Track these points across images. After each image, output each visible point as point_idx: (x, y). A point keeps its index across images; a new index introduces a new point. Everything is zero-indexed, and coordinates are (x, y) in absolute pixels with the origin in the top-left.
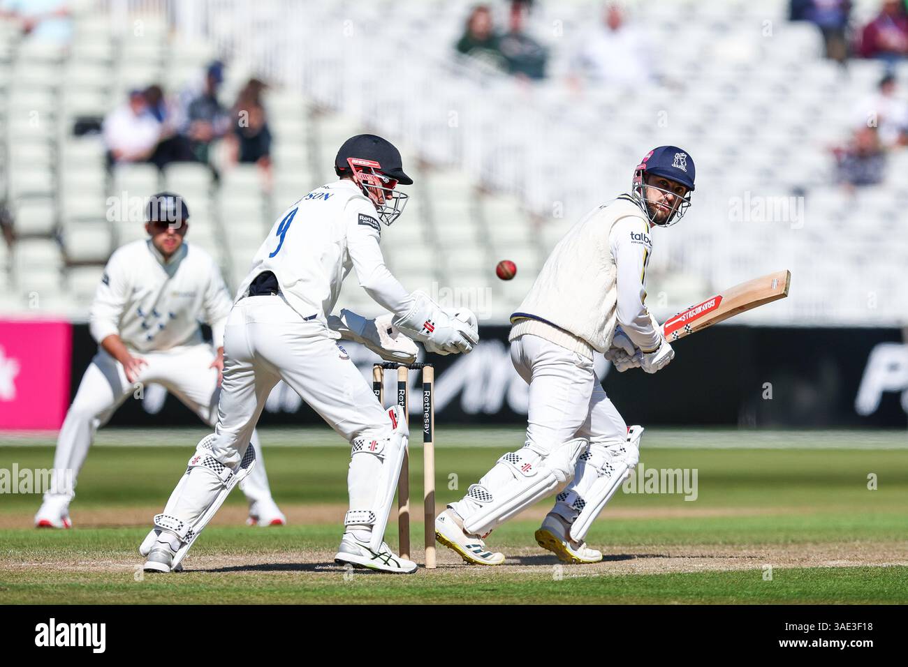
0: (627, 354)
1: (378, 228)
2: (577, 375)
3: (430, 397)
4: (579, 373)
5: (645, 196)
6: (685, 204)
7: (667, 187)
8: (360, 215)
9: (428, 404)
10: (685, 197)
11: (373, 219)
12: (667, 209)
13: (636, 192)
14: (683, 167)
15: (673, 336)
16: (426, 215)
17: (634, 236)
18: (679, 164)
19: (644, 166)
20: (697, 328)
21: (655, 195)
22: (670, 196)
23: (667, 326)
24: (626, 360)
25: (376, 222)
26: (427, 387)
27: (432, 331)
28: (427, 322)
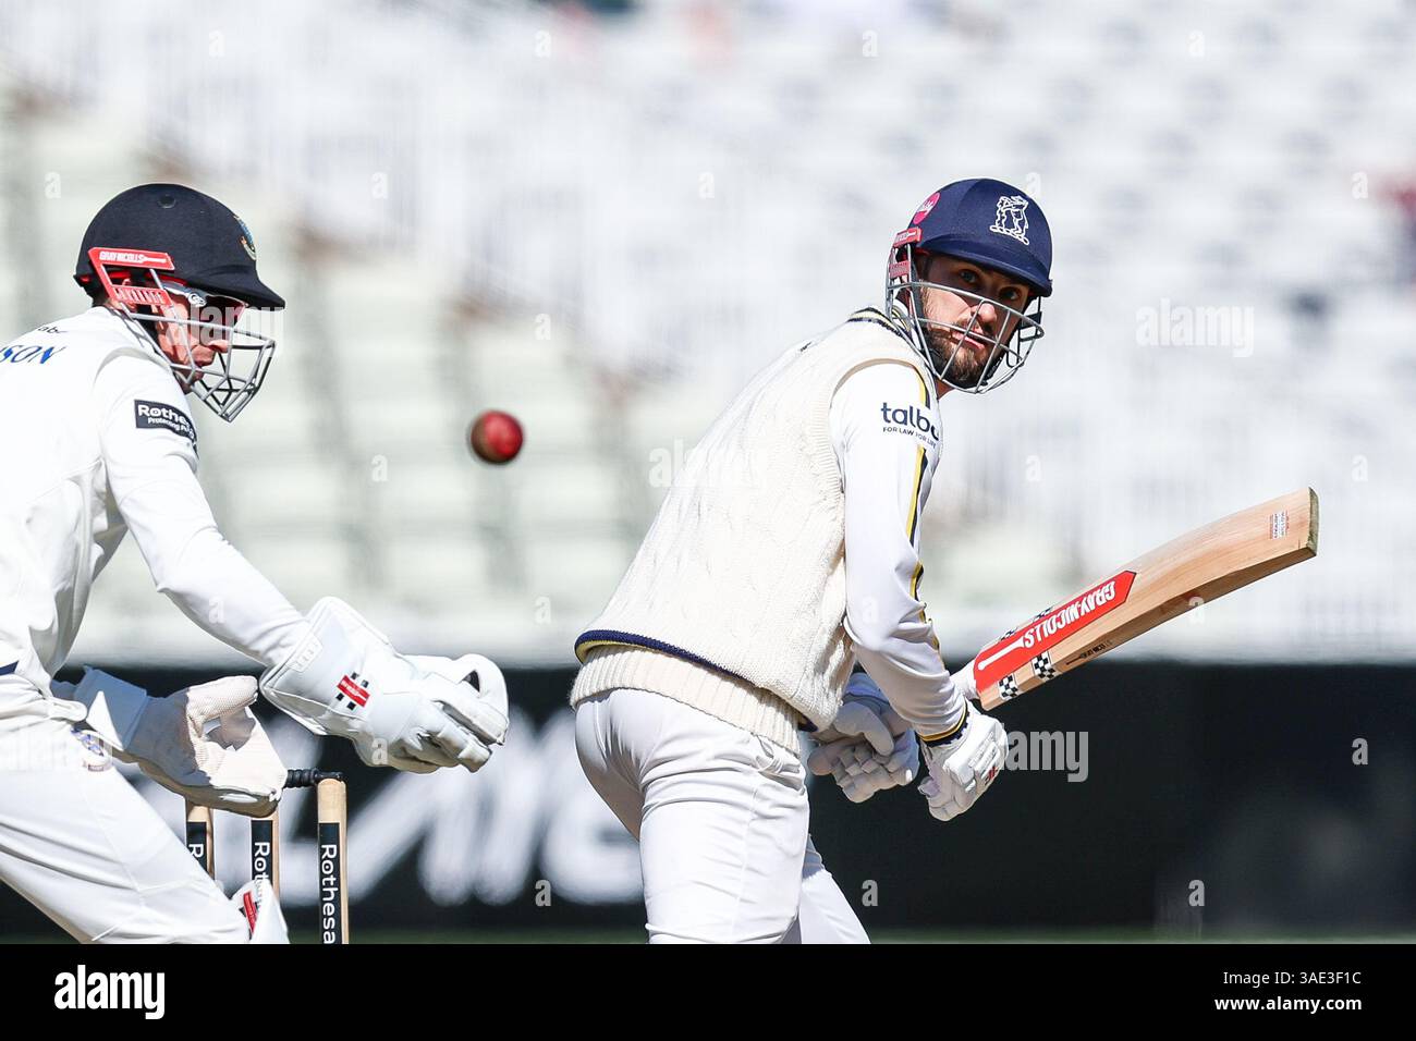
0: (872, 751)
1: (188, 432)
2: (765, 799)
3: (336, 861)
4: (768, 792)
5: (922, 313)
6: (1027, 332)
7: (978, 288)
8: (138, 403)
9: (332, 879)
10: (1027, 313)
11: (175, 410)
12: (981, 346)
13: (897, 303)
14: (1019, 234)
15: (1002, 689)
16: (322, 377)
17: (889, 416)
18: (1010, 225)
19: (917, 234)
20: (1067, 661)
21: (948, 307)
22: (987, 311)
23: (982, 666)
24: (870, 767)
25: (182, 419)
26: (329, 834)
27: (362, 703)
28: (346, 679)
